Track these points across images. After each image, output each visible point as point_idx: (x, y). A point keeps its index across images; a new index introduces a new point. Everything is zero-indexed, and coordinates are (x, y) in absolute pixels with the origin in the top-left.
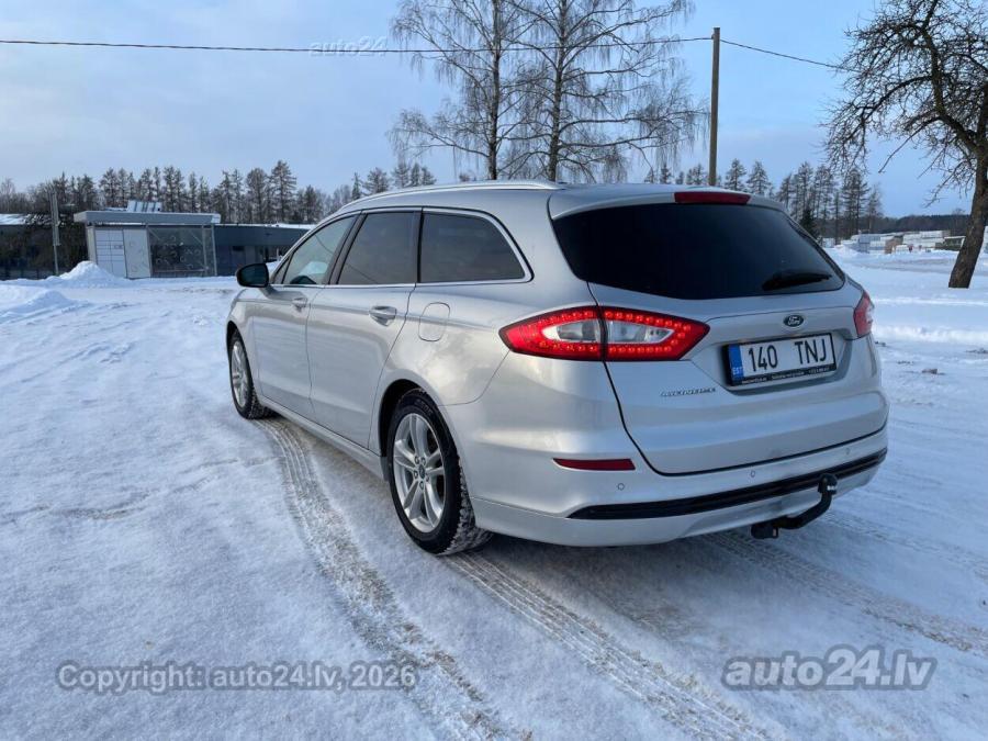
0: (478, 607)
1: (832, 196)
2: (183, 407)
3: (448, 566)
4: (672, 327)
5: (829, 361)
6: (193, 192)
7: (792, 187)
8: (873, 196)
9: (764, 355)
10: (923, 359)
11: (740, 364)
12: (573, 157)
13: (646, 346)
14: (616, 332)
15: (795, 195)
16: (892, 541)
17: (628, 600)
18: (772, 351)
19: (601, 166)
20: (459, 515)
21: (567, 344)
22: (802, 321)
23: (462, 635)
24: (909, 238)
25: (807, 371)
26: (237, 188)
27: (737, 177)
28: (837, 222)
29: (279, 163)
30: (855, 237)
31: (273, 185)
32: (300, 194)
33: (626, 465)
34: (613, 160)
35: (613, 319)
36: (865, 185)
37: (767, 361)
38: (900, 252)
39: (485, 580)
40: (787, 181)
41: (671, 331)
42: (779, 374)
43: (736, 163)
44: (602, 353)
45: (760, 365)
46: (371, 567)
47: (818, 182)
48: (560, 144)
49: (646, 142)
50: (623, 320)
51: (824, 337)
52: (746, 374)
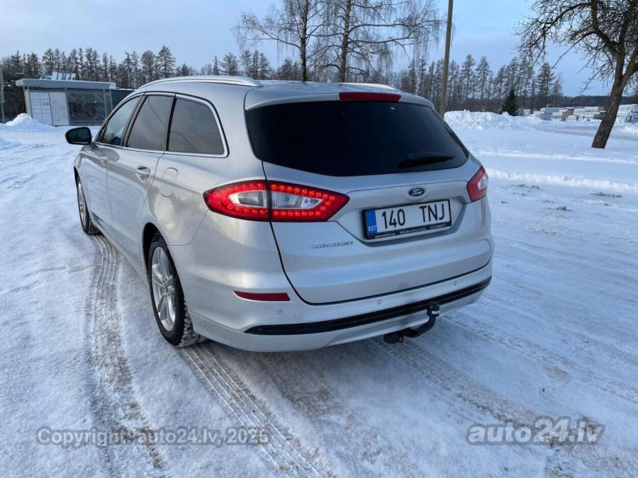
0: (188, 389)
1: (530, 81)
2: (47, 224)
3: (181, 355)
4: (321, 198)
5: (446, 219)
6: (106, 66)
7: (505, 74)
8: (557, 82)
9: (395, 216)
10: (560, 199)
11: (375, 223)
12: (358, 50)
13: (300, 211)
14: (278, 199)
15: (507, 79)
16: (493, 339)
17: (297, 384)
18: (401, 214)
19: (376, 57)
20: (184, 322)
21: (244, 208)
22: (423, 192)
23: (166, 413)
24: (578, 111)
25: (428, 227)
26: (135, 64)
27: (470, 66)
28: (532, 98)
29: (164, 47)
30: (542, 109)
31: (159, 63)
32: (178, 69)
33: (283, 297)
34: (384, 53)
35: (278, 190)
36: (552, 74)
37: (397, 221)
38: (571, 120)
39: (202, 368)
40: (502, 70)
41: (320, 201)
42: (405, 230)
43: (469, 57)
44: (268, 216)
45: (391, 224)
46: (125, 356)
47: (522, 71)
48: (349, 40)
49: (407, 41)
50: (285, 191)
51: (444, 202)
52: (379, 231)
